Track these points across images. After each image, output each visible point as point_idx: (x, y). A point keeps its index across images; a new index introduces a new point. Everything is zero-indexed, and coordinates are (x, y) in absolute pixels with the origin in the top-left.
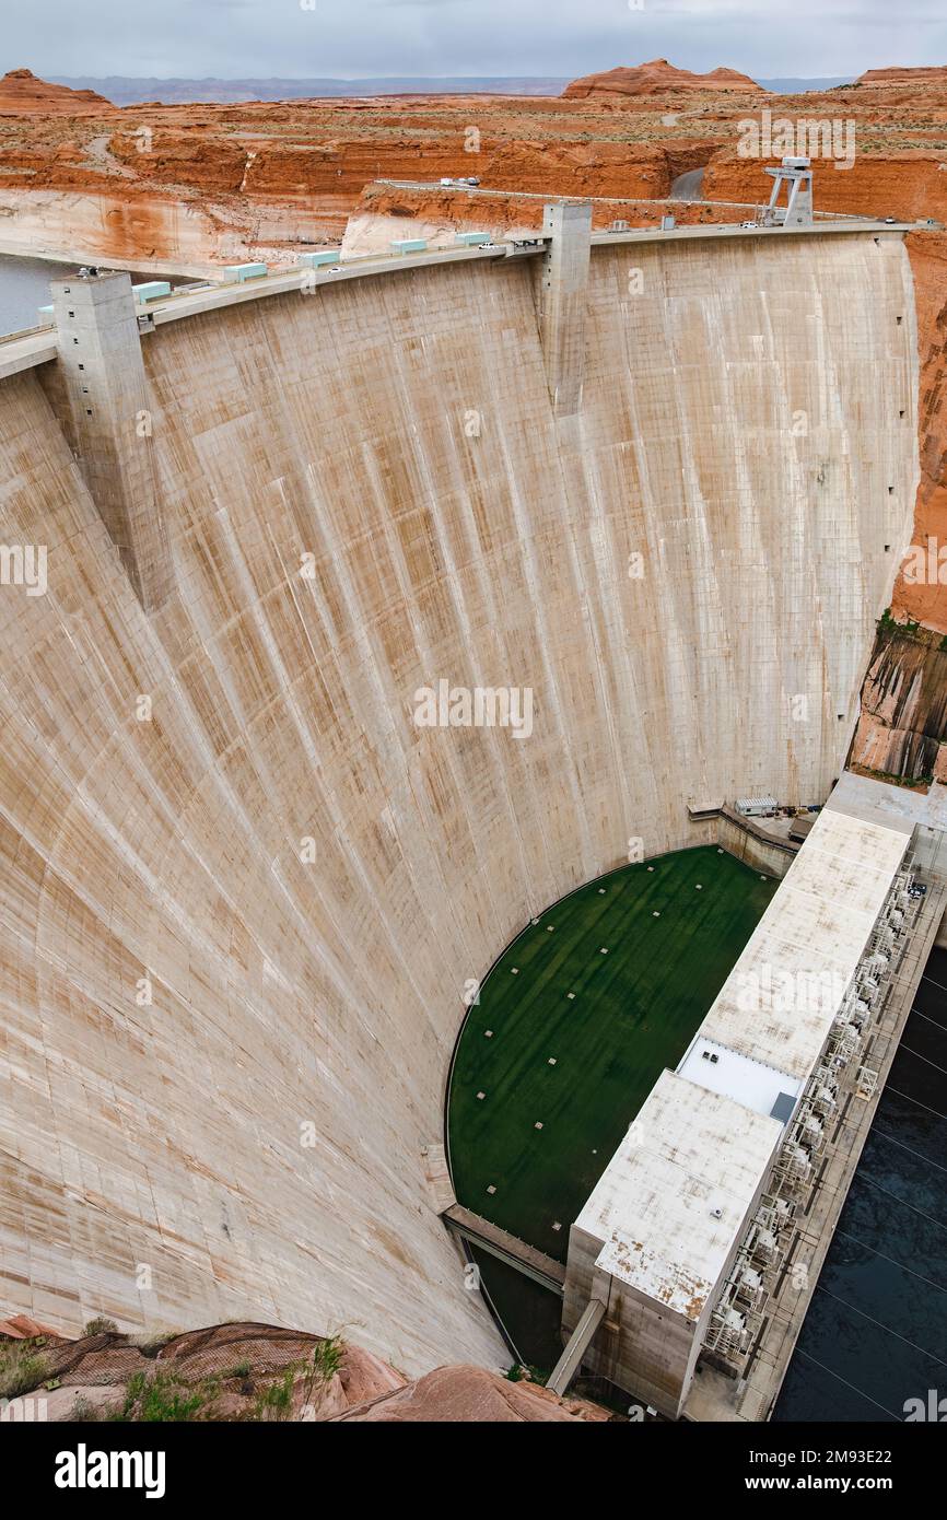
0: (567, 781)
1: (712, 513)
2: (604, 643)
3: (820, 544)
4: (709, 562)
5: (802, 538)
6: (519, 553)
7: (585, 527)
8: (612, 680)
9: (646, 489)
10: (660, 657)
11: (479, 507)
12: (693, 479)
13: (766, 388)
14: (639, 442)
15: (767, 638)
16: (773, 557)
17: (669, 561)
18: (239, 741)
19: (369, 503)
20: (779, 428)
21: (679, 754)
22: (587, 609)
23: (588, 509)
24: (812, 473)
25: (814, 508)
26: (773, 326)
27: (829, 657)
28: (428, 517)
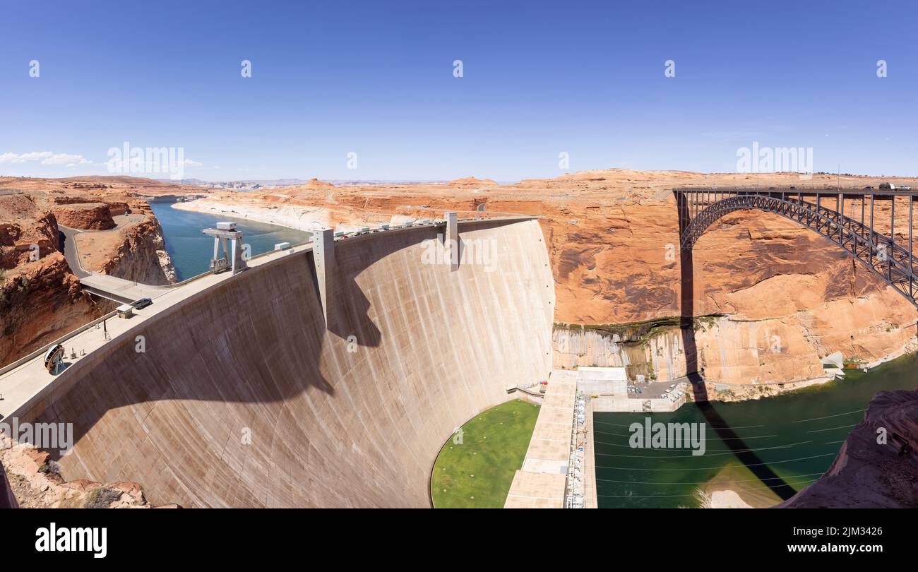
0: (463, 385)
1: (499, 298)
2: (471, 340)
4: (500, 312)
6: (442, 314)
7: (462, 305)
8: (475, 351)
9: (479, 292)
10: (489, 344)
11: (429, 298)
12: (493, 289)
14: (476, 278)
15: (521, 334)
16: (518, 309)
17: (489, 313)
18: (351, 371)
19: (396, 298)
22: (465, 330)
23: (462, 299)
28: (414, 302)
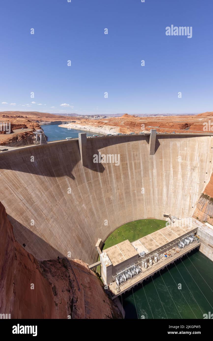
0: (143, 203)
1: (174, 171)
2: (153, 186)
3: (192, 179)
4: (172, 178)
5: (189, 178)
6: (141, 171)
7: (152, 169)
8: (153, 191)
9: (163, 166)
10: (162, 190)
11: (135, 164)
12: (172, 166)
13: (186, 155)
14: (163, 160)
15: (180, 191)
16: (183, 179)
17: (166, 177)
20: (187, 161)
21: (163, 205)
22: (151, 180)
23: (153, 167)
24: (192, 168)
25: (192, 173)
26: (189, 147)
27: (191, 197)
28: (127, 164)
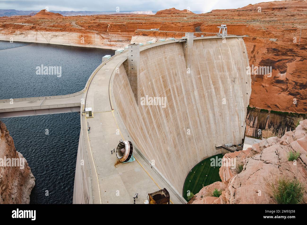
0: (194, 142)
1: (215, 88)
2: (198, 114)
3: (235, 94)
4: (215, 98)
5: (232, 92)
6: (183, 97)
7: (193, 92)
8: (200, 121)
9: (203, 84)
10: (208, 117)
11: (177, 88)
12: (211, 82)
13: (222, 65)
14: (201, 76)
15: (227, 112)
16: (227, 96)
17: (208, 98)
18: (150, 132)
19: (162, 87)
20: (225, 72)
21: (213, 136)
22: (195, 107)
23: (194, 88)
24: (232, 80)
25: (233, 87)
26: (222, 54)
27: (239, 115)
28: (170, 90)
